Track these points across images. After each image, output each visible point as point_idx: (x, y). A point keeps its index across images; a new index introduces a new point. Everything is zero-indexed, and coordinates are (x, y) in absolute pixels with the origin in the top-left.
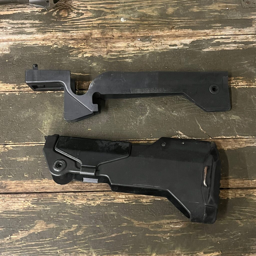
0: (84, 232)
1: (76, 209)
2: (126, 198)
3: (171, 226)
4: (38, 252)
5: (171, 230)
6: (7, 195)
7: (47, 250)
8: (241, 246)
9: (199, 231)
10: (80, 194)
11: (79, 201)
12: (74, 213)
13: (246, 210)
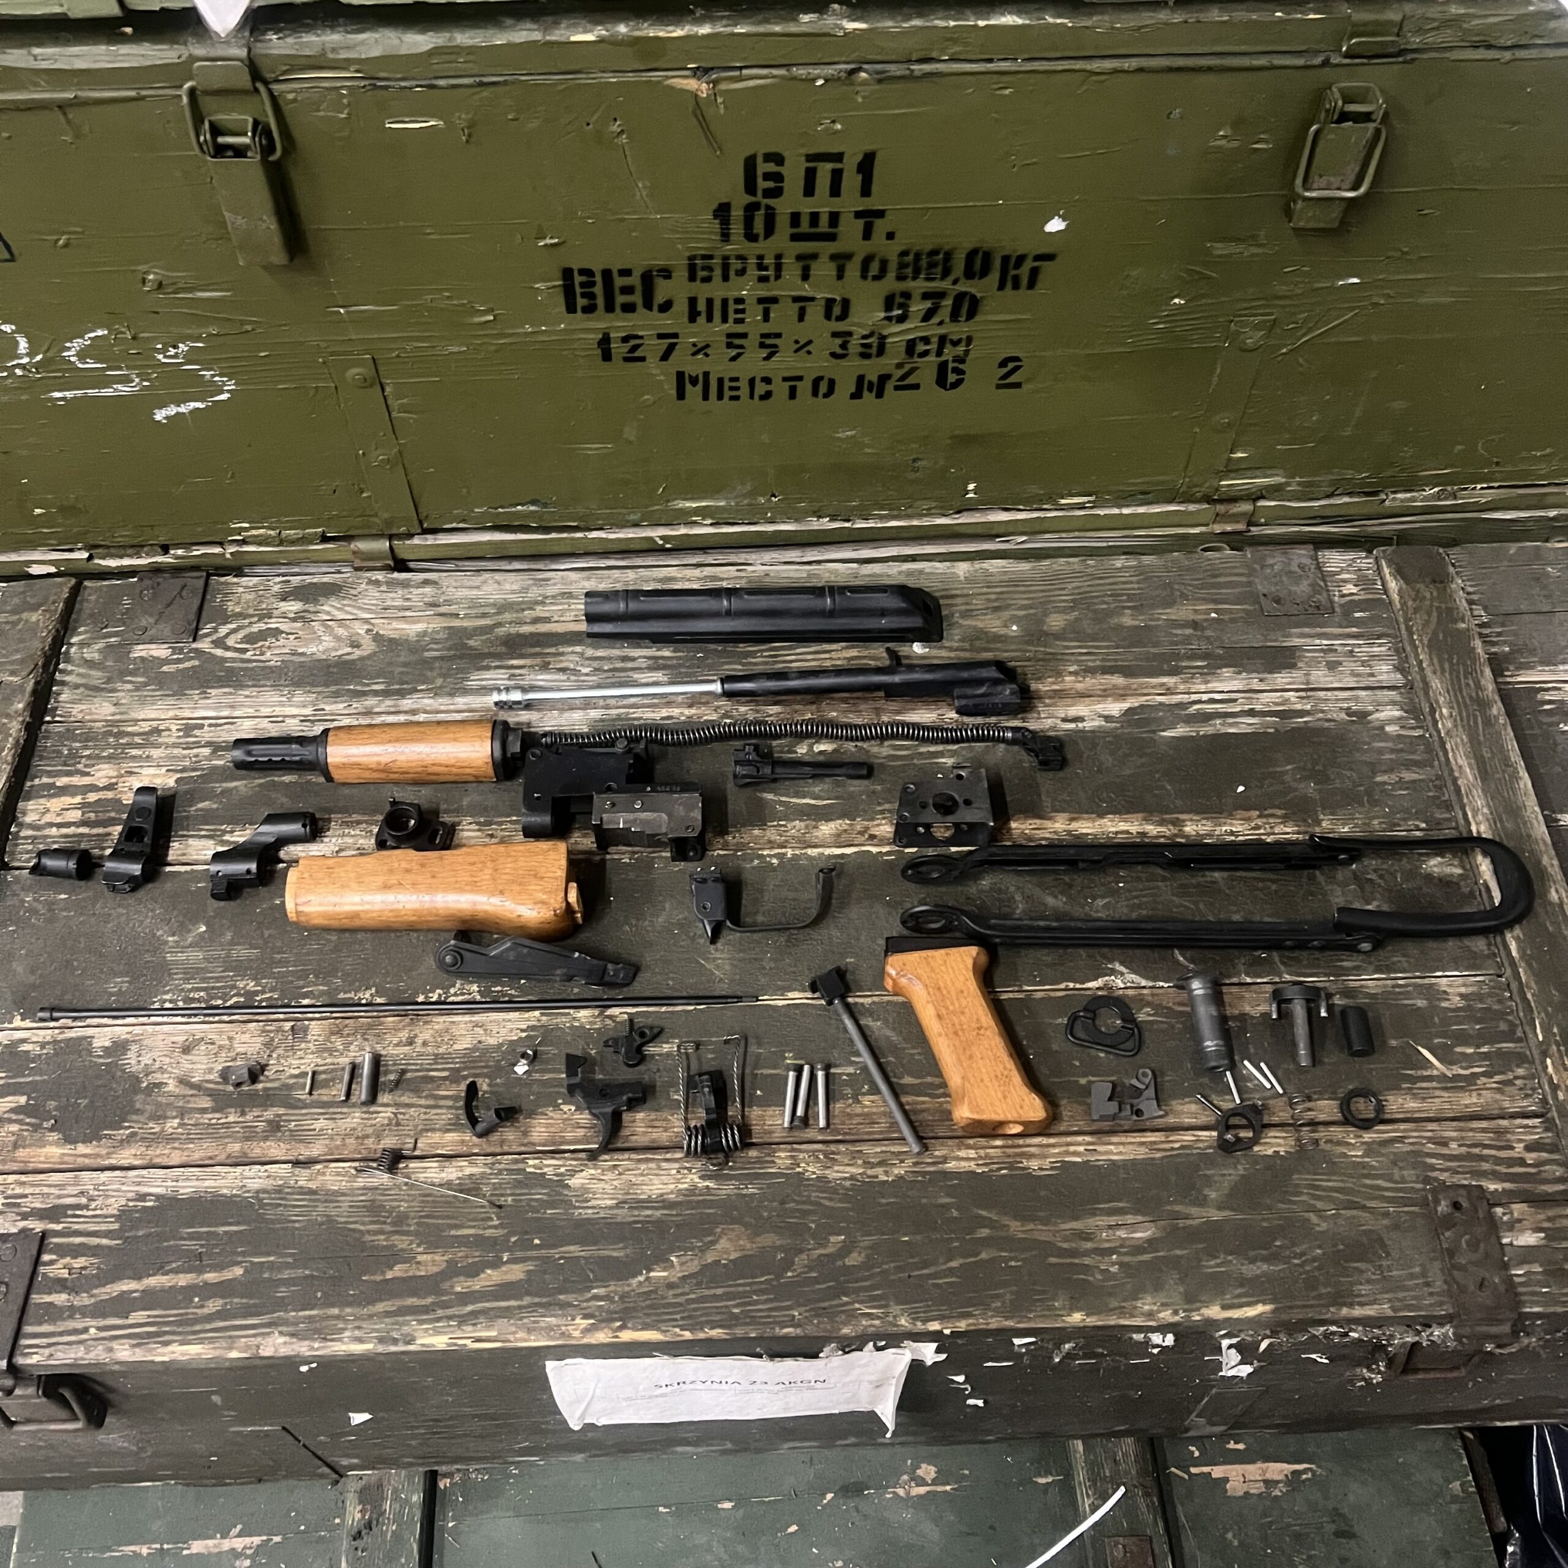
0: (867, 1256)
1: (834, 1191)
2: (980, 1158)
3: (1118, 1233)
4: (735, 1317)
5: (1122, 1246)
6: (626, 1156)
7: (761, 1310)
8: (1325, 1286)
9: (1200, 1246)
10: (842, 1148)
11: (841, 1168)
12: (827, 1203)
13: (1330, 1184)
